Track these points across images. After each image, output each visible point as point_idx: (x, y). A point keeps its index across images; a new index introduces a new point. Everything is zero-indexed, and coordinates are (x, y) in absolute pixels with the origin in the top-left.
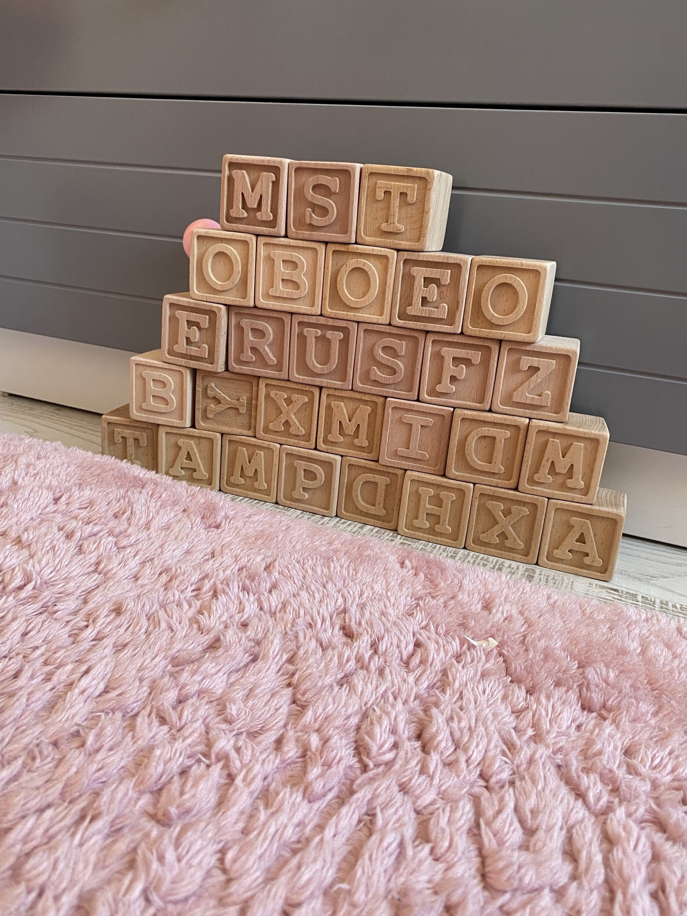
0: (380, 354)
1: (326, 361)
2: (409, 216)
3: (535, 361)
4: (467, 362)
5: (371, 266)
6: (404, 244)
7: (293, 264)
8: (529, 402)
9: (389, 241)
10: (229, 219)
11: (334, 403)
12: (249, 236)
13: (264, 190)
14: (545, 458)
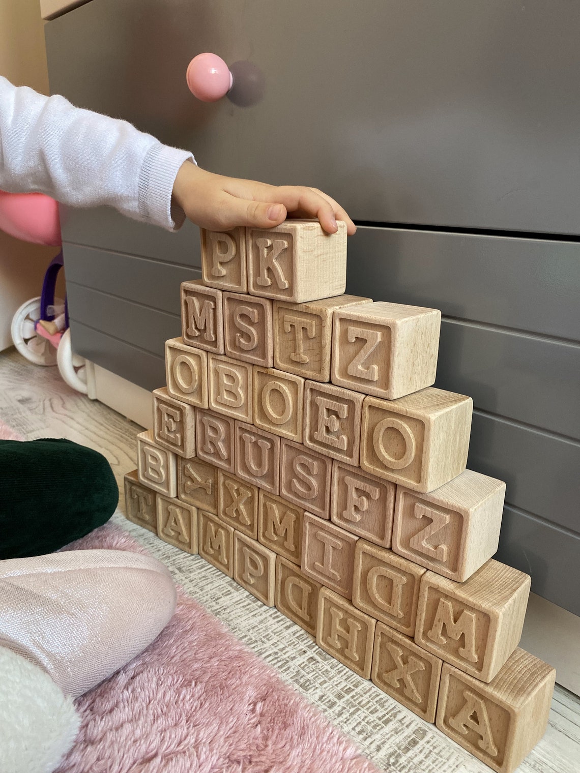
0: (299, 468)
1: (260, 464)
2: (311, 348)
3: (429, 511)
4: (368, 496)
5: (286, 388)
6: (309, 374)
7: (231, 377)
8: (424, 552)
9: (297, 369)
10: (188, 336)
11: (268, 503)
12: (201, 351)
13: (207, 315)
14: (437, 618)
